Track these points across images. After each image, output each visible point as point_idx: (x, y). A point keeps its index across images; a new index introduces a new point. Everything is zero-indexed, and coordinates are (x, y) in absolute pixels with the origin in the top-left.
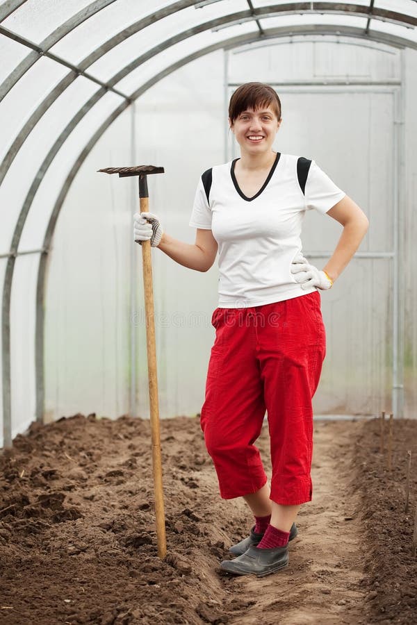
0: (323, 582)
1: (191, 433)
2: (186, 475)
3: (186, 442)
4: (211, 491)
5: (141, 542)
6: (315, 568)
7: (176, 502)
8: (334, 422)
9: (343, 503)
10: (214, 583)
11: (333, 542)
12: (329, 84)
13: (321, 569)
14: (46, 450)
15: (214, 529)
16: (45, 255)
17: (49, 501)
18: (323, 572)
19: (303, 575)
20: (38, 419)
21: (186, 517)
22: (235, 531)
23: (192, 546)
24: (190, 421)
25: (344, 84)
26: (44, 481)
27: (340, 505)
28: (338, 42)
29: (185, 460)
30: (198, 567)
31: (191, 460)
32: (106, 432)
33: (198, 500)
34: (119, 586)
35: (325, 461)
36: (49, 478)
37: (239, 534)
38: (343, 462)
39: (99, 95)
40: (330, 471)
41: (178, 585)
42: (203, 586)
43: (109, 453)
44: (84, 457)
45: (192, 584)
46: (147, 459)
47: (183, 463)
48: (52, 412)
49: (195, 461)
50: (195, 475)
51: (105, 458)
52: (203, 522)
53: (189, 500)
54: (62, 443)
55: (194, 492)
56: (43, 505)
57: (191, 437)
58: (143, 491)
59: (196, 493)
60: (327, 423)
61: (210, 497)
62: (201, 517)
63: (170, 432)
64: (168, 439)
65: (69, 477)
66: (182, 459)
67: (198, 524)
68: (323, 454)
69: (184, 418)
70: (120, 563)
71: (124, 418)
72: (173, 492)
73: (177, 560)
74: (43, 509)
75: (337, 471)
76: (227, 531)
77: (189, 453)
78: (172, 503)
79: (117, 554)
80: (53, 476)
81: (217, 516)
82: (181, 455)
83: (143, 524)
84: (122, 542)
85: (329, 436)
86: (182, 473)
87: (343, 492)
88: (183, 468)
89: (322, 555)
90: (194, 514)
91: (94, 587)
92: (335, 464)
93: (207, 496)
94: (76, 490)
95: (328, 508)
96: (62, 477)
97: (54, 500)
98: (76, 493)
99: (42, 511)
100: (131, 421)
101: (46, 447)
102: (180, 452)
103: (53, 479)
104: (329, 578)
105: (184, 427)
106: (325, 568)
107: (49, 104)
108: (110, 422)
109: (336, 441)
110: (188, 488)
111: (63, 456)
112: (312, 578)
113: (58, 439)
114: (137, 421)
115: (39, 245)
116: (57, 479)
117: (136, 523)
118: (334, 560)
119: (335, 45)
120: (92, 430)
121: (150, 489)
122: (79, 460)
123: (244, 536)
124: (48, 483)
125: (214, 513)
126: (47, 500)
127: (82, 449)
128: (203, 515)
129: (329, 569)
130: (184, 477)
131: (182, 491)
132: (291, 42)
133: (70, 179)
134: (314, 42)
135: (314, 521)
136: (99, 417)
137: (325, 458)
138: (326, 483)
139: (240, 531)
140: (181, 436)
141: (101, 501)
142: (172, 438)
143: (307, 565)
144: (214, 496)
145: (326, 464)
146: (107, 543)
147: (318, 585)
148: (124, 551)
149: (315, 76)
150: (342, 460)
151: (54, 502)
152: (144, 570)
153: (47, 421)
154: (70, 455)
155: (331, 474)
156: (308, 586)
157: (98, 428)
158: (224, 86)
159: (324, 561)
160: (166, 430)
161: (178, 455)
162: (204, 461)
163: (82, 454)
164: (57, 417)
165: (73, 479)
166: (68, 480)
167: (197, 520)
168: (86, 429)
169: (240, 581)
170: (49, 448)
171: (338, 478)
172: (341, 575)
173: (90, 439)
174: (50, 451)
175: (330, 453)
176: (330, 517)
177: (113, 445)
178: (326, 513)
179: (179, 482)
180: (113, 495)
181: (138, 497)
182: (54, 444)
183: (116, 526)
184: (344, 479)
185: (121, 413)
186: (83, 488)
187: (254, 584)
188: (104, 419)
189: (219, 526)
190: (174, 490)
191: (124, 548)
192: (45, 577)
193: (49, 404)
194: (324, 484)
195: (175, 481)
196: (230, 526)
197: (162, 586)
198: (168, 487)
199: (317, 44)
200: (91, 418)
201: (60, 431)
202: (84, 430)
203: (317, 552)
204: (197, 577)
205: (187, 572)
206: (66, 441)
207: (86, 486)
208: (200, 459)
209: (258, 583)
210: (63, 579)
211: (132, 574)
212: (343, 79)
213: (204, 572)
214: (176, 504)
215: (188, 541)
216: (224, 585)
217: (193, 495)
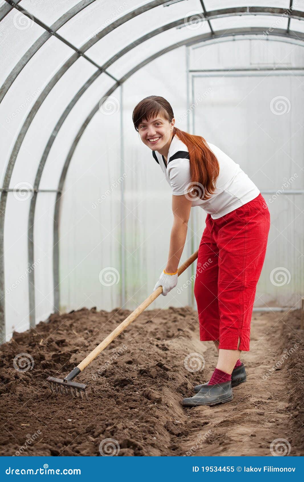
0: (258, 408)
1: (165, 319)
2: (160, 343)
3: (161, 324)
4: (177, 352)
5: (125, 383)
6: (253, 400)
7: (152, 360)
8: (268, 313)
9: (274, 360)
10: (179, 410)
11: (267, 383)
12: (261, 70)
13: (257, 400)
14: (60, 330)
15: (179, 376)
16: (59, 194)
17: (59, 358)
18: (259, 402)
19: (244, 405)
20: (55, 313)
21: (159, 368)
22: (195, 379)
23: (163, 385)
24: (164, 311)
25: (272, 69)
26: (57, 347)
27: (272, 361)
28: (267, 40)
29: (159, 334)
30: (167, 399)
31: (164, 335)
32: (104, 319)
33: (168, 359)
34: (108, 410)
35: (261, 336)
36: (60, 345)
37: (197, 380)
38: (274, 337)
39: (96, 75)
40: (265, 342)
41: (151, 409)
42: (170, 411)
43: (105, 331)
44: (87, 334)
45: (162, 409)
46: (132, 334)
47: (158, 336)
48: (65, 308)
49: (167, 335)
50: (167, 342)
51: (102, 334)
52: (171, 372)
53: (162, 358)
54: (71, 325)
55: (165, 353)
56: (55, 361)
57: (164, 321)
58: (128, 352)
59: (167, 354)
60: (263, 313)
61: (177, 356)
62: (170, 368)
63: (150, 318)
64: (147, 322)
65: (75, 345)
66: (157, 333)
67: (168, 373)
68: (259, 332)
69: (160, 310)
70: (110, 396)
71: (116, 310)
72: (150, 353)
73: (151, 393)
74: (55, 363)
75: (270, 342)
76: (189, 378)
77: (163, 330)
78: (149, 360)
79: (108, 391)
80: (64, 343)
81: (182, 368)
82: (157, 330)
83: (127, 372)
84: (111, 383)
85: (264, 322)
86: (157, 341)
87: (274, 353)
88: (158, 339)
89: (258, 391)
90: (165, 366)
91: (89, 411)
92: (268, 338)
93: (175, 355)
94: (80, 353)
95: (262, 363)
96: (70, 345)
97: (63, 358)
98: (80, 354)
99: (54, 365)
100: (121, 312)
101: (60, 328)
102: (156, 329)
103: (64, 346)
104: (264, 406)
105: (160, 315)
106: (260, 400)
107: (59, 76)
108: (107, 313)
109: (269, 324)
110: (161, 350)
111: (72, 332)
112: (251, 406)
113: (68, 323)
114: (126, 312)
115: (55, 186)
116: (66, 346)
117: (122, 371)
118: (266, 395)
119: (265, 42)
120: (94, 318)
121: (133, 351)
122: (83, 336)
123: (201, 382)
124: (60, 348)
125: (179, 366)
126: (58, 357)
127: (86, 329)
128: (172, 367)
129: (264, 400)
130: (159, 344)
131: (157, 352)
132: (234, 40)
133: (77, 140)
134: (250, 40)
135: (253, 371)
136: (98, 310)
137: (261, 334)
138: (262, 349)
139: (198, 378)
140: (157, 321)
141: (98, 360)
142: (151, 322)
143: (247, 398)
144: (180, 356)
145: (262, 338)
146: (100, 384)
147: (255, 410)
148: (113, 389)
149: (251, 64)
150: (273, 335)
151: (63, 360)
152: (127, 401)
153: (61, 313)
154: (77, 332)
155: (265, 344)
156: (248, 411)
157: (97, 317)
158: (187, 72)
159: (260, 395)
160: (146, 317)
161: (155, 331)
162: (173, 335)
163: (86, 331)
164: (68, 311)
165: (78, 346)
166: (74, 346)
167: (167, 370)
168: (89, 317)
169: (197, 409)
170: (62, 329)
171: (270, 346)
172: (272, 404)
173: (92, 323)
174: (63, 331)
175: (265, 331)
176: (265, 369)
177: (108, 326)
178: (261, 366)
179: (155, 347)
180: (106, 356)
181: (124, 357)
182: (66, 326)
183: (108, 374)
184: (275, 346)
185: (114, 307)
186: (85, 351)
187: (208, 411)
188: (102, 311)
189: (183, 374)
190: (150, 351)
191: (113, 387)
192: (54, 405)
193: (63, 303)
194: (260, 350)
195: (152, 346)
196: (191, 375)
197: (140, 410)
198: (146, 350)
199: (253, 41)
200: (93, 310)
201: (71, 318)
202: (88, 318)
203: (255, 390)
204: (166, 404)
205: (159, 401)
206: (75, 324)
207: (87, 350)
208: (170, 334)
209: (211, 410)
210: (67, 407)
211: (118, 403)
212: (272, 66)
213: (171, 402)
214: (152, 361)
215: (160, 382)
216: (186, 412)
217: (165, 355)
